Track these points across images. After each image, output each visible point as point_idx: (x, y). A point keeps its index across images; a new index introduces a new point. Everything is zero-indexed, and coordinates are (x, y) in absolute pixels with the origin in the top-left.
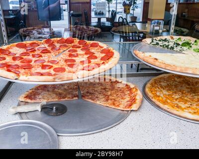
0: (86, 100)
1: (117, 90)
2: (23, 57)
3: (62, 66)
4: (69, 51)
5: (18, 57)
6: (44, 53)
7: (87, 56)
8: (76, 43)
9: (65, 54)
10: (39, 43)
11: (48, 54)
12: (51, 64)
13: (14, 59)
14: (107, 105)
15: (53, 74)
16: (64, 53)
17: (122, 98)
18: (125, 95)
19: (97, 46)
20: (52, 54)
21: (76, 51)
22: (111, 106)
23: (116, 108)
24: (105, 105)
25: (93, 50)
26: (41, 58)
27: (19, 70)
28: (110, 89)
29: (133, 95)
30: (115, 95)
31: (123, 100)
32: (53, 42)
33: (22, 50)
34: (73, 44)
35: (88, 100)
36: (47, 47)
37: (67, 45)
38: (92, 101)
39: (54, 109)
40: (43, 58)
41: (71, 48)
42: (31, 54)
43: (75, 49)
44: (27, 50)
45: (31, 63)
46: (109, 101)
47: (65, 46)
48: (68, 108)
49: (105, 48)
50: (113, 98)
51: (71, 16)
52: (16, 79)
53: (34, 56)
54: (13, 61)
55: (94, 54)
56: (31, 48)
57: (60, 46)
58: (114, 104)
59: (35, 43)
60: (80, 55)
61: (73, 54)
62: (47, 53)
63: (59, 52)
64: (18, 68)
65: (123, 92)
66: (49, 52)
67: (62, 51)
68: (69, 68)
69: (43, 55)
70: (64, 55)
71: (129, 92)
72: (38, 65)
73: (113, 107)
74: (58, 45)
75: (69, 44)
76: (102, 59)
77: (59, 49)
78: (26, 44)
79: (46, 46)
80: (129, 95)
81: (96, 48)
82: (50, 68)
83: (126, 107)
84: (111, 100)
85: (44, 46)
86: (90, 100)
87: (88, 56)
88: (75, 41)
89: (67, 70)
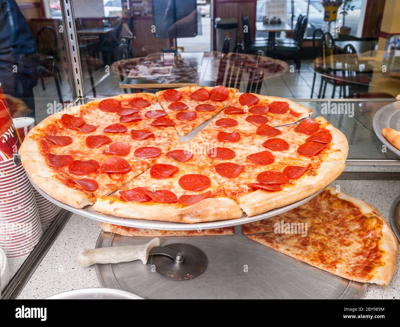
0: (253, 238)
1: (326, 215)
2: (110, 136)
3: (202, 168)
4: (218, 123)
5: (100, 137)
6: (159, 127)
7: (261, 140)
8: (234, 101)
9: (209, 131)
10: (150, 100)
11: (170, 130)
12: (174, 164)
13: (91, 142)
14: (306, 260)
15: (179, 196)
16: (207, 127)
17: (342, 243)
18: (349, 233)
19: (284, 111)
20: (179, 129)
21: (235, 124)
22: (315, 264)
23: (329, 270)
24: (300, 258)
25: (275, 122)
26: (152, 143)
27: (98, 179)
28: (309, 212)
29: (370, 235)
30: (322, 231)
31: (343, 248)
32: (181, 97)
33: (111, 118)
34: (226, 103)
35: (257, 240)
36: (168, 111)
37: (213, 104)
38: (268, 245)
39: (178, 262)
40: (157, 141)
41: (222, 116)
42: (129, 130)
43: (231, 117)
44: (121, 119)
45: (127, 158)
46: (310, 248)
47: (209, 108)
48: (210, 259)
49: (304, 116)
50: (319, 238)
51: (217, 28)
52: (86, 208)
53: (135, 135)
54: (87, 149)
55: (279, 133)
56: (131, 112)
57: (197, 108)
58: (322, 259)
59: (140, 99)
60: (246, 135)
61: (227, 131)
62: (166, 126)
63: (193, 126)
64: (95, 171)
65: (342, 224)
66: (171, 124)
67: (200, 121)
68: (219, 177)
69: (157, 132)
70: (206, 135)
71: (357, 226)
72: (143, 163)
73: (321, 266)
74: (191, 105)
75: (219, 104)
76: (302, 151)
77: (195, 117)
78: (120, 103)
79: (166, 105)
80: (361, 236)
81: (283, 116)
82: (171, 176)
83: (354, 269)
84: (315, 244)
85: (160, 108)
86: (262, 242)
87: (265, 139)
88: (231, 95)
89: (214, 183)
